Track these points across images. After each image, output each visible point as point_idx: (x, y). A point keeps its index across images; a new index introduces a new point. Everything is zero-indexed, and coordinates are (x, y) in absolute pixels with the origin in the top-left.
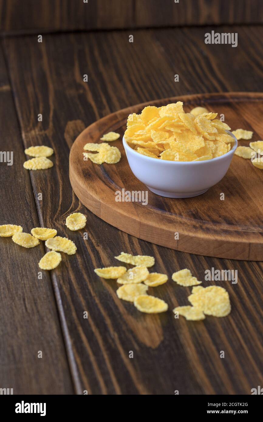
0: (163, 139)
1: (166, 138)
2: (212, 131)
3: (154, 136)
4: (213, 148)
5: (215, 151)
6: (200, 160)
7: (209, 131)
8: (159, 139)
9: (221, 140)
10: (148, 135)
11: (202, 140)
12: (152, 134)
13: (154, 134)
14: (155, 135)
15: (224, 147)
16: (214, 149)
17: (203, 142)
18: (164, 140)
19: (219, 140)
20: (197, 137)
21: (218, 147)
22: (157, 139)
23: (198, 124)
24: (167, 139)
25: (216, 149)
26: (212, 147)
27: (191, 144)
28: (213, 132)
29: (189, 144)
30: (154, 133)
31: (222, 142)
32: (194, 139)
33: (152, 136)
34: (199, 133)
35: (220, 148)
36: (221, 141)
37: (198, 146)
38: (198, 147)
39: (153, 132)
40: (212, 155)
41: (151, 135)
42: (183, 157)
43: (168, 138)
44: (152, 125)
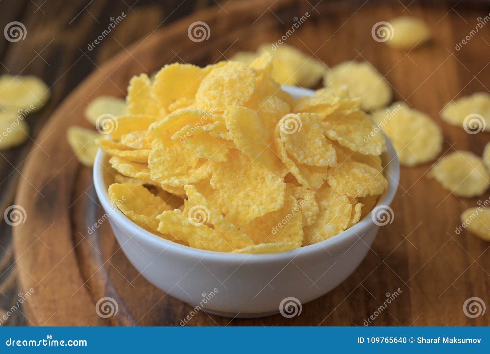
0: (178, 171)
1: (190, 168)
2: (319, 160)
3: (155, 160)
4: (310, 213)
5: (313, 222)
6: (253, 251)
7: (310, 160)
8: (166, 170)
9: (339, 189)
10: (144, 152)
11: (279, 187)
12: (153, 151)
13: (158, 154)
14: (159, 156)
15: (342, 211)
16: (313, 216)
17: (283, 193)
18: (178, 175)
19: (333, 188)
20: (270, 177)
21: (325, 210)
22: (161, 168)
23: (280, 138)
24: (191, 171)
25: (320, 214)
26: (308, 209)
27: (247, 196)
28: (321, 163)
29: (241, 194)
30: (157, 151)
31: (340, 196)
32: (263, 179)
33: (151, 160)
34: (278, 164)
35: (331, 212)
36: (338, 191)
37: (261, 208)
38: (259, 211)
39: (157, 145)
40: (301, 232)
41: (150, 157)
42: (210, 237)
43: (196, 168)
44: (155, 128)
